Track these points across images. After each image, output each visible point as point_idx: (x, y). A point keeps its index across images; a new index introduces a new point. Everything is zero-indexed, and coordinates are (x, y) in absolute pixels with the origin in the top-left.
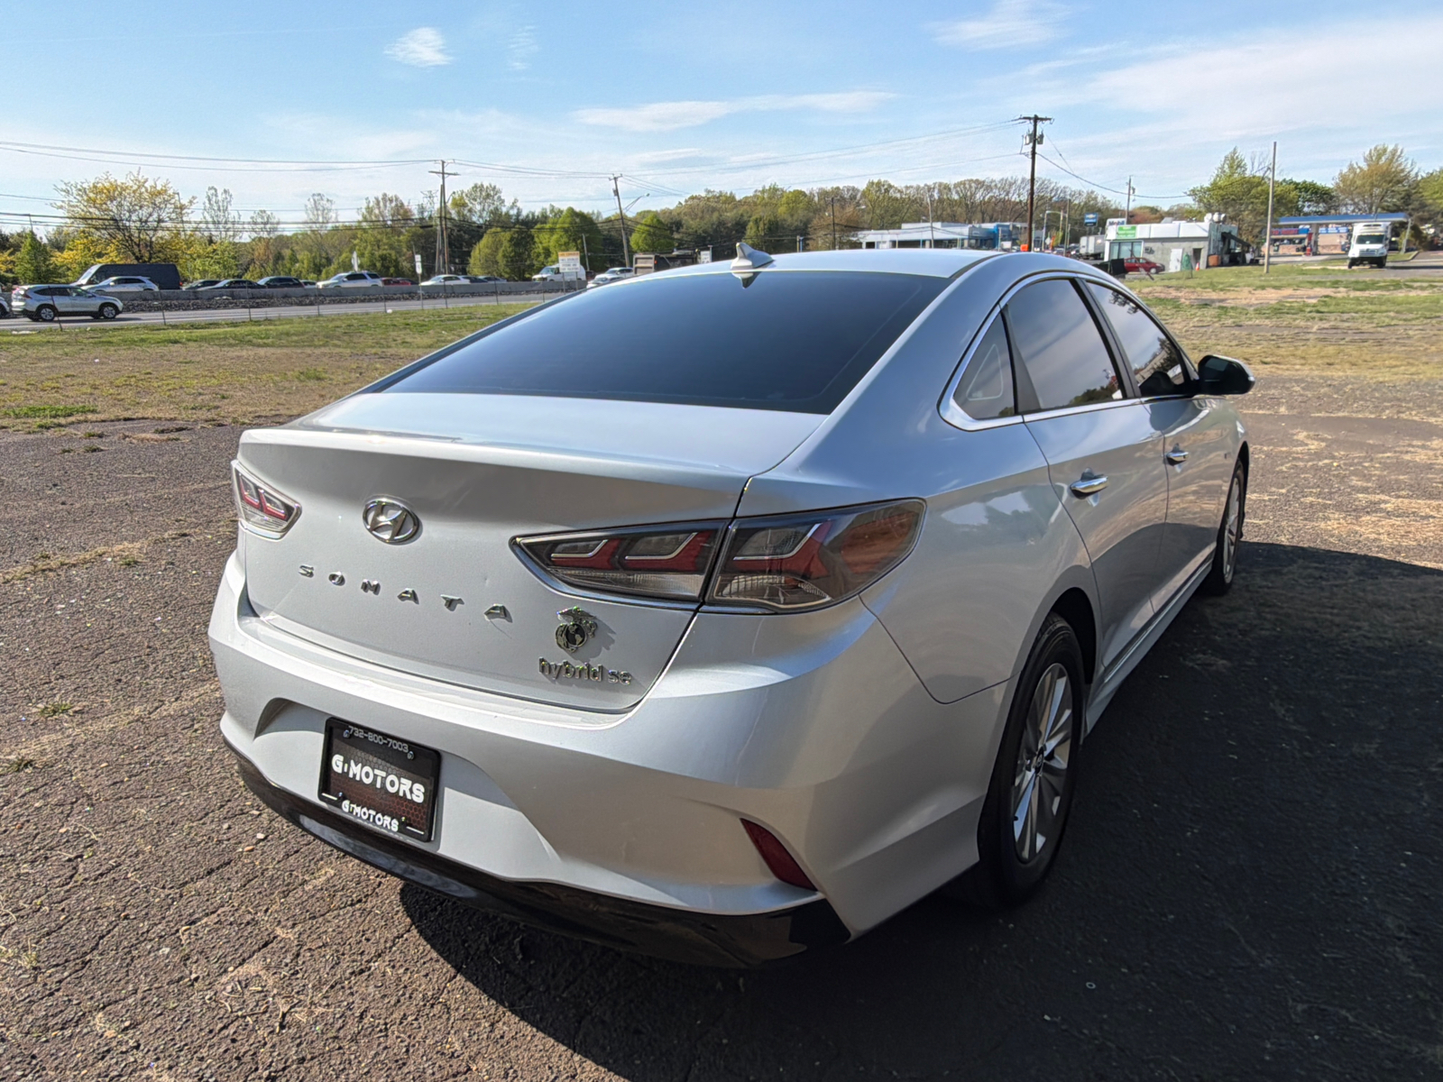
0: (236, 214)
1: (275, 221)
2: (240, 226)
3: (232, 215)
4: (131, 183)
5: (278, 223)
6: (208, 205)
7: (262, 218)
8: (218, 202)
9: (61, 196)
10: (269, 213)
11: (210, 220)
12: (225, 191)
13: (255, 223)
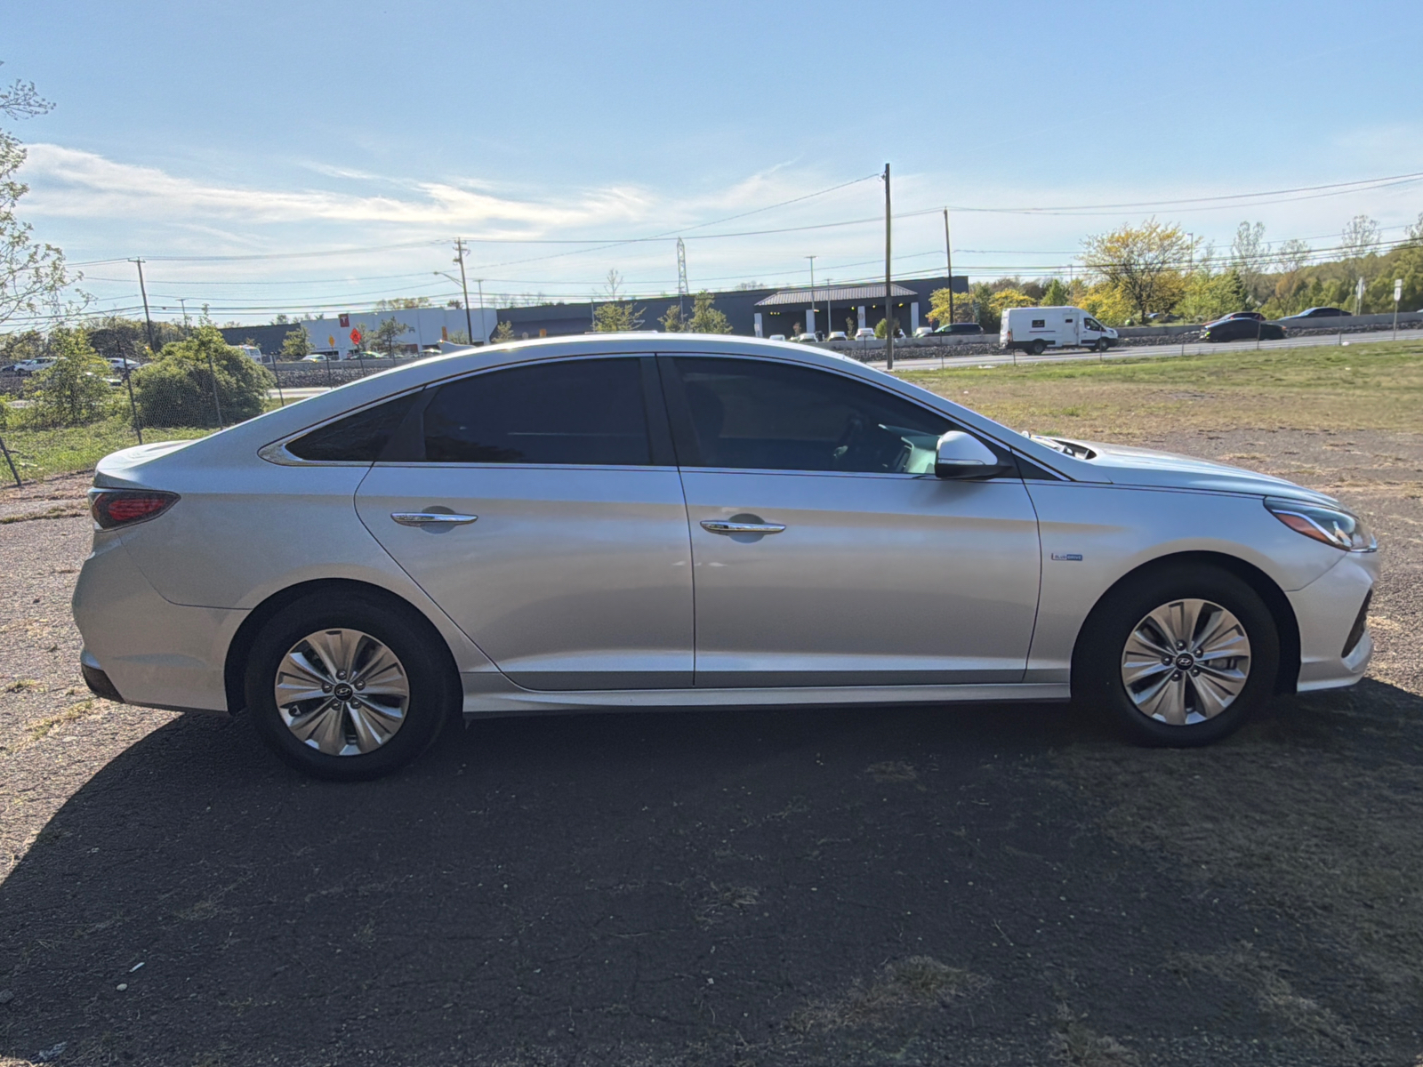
0: (1266, 246)
1: (1306, 249)
2: (1268, 258)
3: (1262, 247)
4: (1144, 231)
5: (1309, 251)
6: (1237, 240)
7: (1292, 248)
8: (1248, 236)
9: (1083, 248)
10: (1301, 242)
11: (1237, 254)
12: (1258, 225)
13: (1283, 254)
